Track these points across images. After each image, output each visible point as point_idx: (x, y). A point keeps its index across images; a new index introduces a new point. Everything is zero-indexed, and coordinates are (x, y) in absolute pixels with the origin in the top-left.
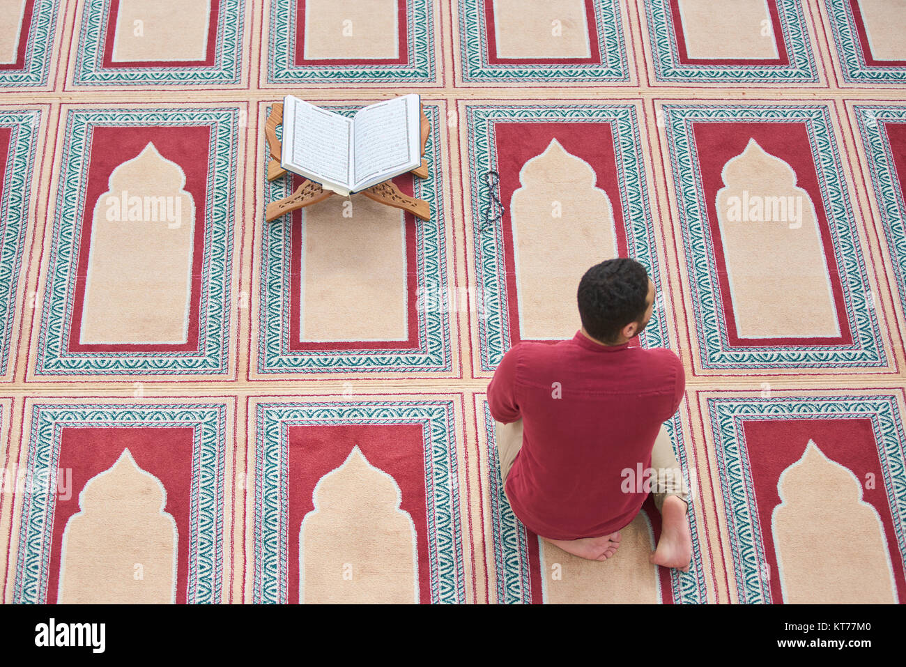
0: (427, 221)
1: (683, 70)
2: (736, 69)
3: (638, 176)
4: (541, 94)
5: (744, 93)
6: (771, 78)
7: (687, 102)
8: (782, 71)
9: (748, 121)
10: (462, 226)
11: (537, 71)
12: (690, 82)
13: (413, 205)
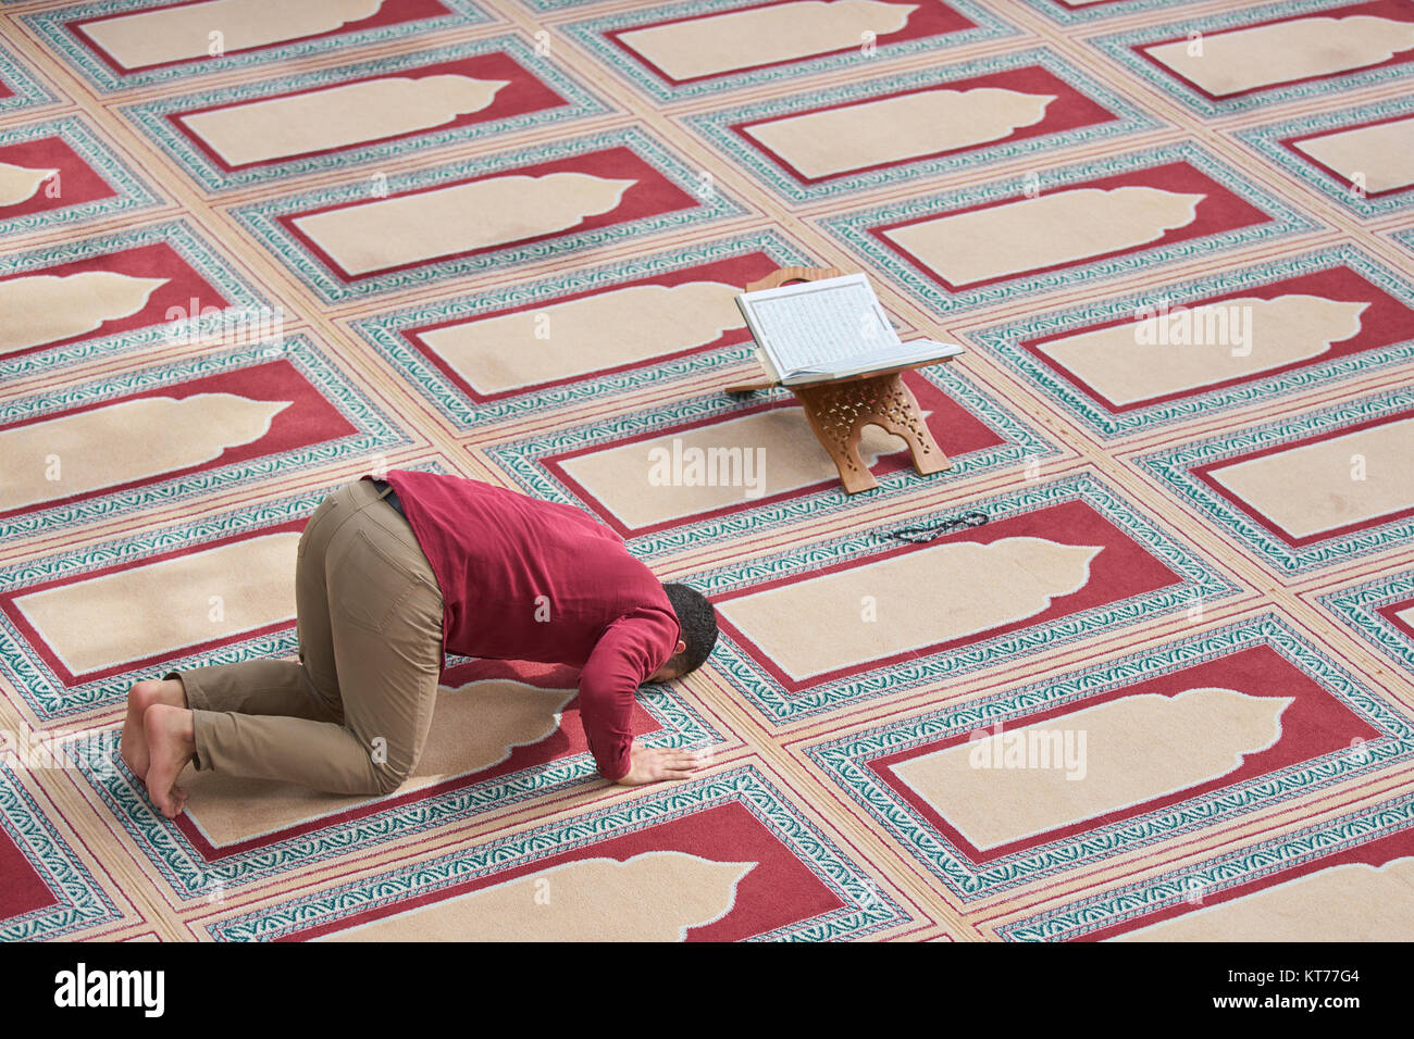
0: (847, 495)
1: (1365, 614)
3: (1108, 625)
4: (1179, 519)
5: (1380, 672)
7: (1301, 630)
9: (1326, 687)
11: (1219, 506)
12: (1349, 625)
13: (850, 467)
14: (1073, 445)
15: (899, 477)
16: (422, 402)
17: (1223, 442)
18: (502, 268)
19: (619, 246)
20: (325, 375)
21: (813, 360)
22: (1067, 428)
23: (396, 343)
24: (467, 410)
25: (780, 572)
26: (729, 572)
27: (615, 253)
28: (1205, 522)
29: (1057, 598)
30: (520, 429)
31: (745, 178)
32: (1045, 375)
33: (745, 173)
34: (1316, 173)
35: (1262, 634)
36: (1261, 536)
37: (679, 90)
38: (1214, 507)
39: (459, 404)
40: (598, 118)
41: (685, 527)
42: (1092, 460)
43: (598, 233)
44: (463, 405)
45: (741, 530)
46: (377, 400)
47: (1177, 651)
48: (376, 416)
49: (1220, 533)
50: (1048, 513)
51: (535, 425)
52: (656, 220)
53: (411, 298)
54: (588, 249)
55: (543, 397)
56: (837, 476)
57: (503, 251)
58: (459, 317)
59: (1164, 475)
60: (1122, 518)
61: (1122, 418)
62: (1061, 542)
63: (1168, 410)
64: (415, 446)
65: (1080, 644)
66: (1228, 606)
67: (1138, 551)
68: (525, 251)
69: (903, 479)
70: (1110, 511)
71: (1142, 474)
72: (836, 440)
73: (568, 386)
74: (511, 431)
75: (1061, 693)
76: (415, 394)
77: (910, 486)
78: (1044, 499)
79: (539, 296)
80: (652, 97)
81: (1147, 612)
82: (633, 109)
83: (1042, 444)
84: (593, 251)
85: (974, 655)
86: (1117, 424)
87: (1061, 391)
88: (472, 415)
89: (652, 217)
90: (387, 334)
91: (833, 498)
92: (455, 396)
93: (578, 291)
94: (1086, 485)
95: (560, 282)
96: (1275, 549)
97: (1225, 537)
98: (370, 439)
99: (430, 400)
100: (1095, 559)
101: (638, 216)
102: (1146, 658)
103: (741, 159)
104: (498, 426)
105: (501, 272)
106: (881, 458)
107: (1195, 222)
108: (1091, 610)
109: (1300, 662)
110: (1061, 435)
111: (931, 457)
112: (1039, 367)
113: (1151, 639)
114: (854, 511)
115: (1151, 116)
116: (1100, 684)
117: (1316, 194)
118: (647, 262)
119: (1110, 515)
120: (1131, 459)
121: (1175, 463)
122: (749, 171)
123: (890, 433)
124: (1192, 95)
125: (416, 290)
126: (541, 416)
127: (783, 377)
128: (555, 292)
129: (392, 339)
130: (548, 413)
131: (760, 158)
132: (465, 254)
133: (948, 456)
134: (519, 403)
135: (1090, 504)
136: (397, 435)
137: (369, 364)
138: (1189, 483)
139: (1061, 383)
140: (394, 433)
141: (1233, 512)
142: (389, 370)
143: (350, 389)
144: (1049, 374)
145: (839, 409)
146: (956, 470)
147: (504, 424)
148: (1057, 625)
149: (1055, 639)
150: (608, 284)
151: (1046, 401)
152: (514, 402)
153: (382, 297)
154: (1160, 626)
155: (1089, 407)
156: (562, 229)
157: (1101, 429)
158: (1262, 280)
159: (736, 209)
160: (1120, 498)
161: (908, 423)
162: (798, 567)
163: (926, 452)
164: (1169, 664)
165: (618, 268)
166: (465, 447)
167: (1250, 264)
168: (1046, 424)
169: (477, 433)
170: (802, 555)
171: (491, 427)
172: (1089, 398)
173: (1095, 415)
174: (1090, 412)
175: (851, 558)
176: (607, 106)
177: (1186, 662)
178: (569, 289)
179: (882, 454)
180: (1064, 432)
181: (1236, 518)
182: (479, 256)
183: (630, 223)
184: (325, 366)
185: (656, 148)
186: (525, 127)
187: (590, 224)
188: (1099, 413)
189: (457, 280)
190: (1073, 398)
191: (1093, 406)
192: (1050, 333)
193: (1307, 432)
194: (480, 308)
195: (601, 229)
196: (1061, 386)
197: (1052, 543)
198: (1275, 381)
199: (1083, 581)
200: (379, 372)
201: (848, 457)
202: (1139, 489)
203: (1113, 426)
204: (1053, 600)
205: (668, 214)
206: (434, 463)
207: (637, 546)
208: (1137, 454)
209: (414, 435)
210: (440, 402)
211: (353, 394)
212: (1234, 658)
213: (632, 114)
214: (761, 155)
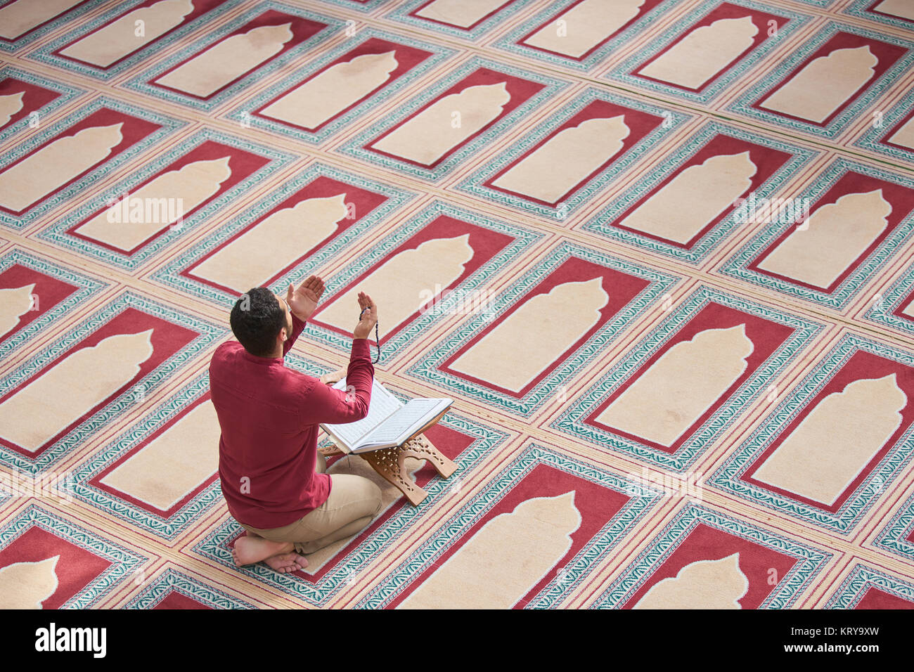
0: (415, 507)
1: (736, 484)
2: (784, 500)
3: (612, 542)
4: (601, 457)
5: (769, 519)
6: (808, 517)
7: (711, 507)
8: (822, 515)
9: (750, 539)
10: (437, 519)
11: (615, 440)
12: (733, 494)
13: (409, 489)
14: (512, 428)
15: (434, 484)
16: (134, 528)
17: (588, 396)
18: (117, 417)
19: (173, 378)
20: (65, 529)
21: (362, 431)
22: (502, 418)
23: (91, 492)
24: (164, 525)
25: (414, 574)
26: (386, 585)
27: (174, 385)
28: (615, 453)
29: (573, 534)
30: (203, 527)
31: (211, 306)
32: (466, 386)
33: (209, 303)
34: (516, 200)
35: (694, 517)
36: (650, 453)
37: (135, 257)
38: (613, 442)
39: (156, 523)
40: (102, 293)
41: (341, 562)
42: (530, 434)
43: (155, 373)
44: (159, 523)
45: (374, 553)
46: (107, 536)
47: (659, 545)
48: (114, 548)
49: (627, 458)
50: (529, 479)
51: (209, 522)
52: (181, 353)
53: (79, 456)
54: (157, 386)
55: (200, 500)
56: (403, 495)
57: (109, 405)
58: (115, 460)
59: (573, 430)
60: (571, 467)
61: (526, 400)
62: (551, 496)
63: (546, 385)
64: (151, 561)
65: (607, 560)
66: (664, 506)
67: (594, 486)
68: (122, 401)
69: (437, 484)
70: (562, 465)
71: (559, 433)
72: (395, 475)
73: (209, 487)
74: (198, 531)
75: (618, 597)
76: (126, 525)
77: (444, 488)
78: (522, 470)
79: (152, 429)
80: (122, 268)
81: (626, 526)
82: (118, 280)
83: (495, 433)
84: (161, 388)
85: (555, 589)
86: (526, 405)
87: (482, 393)
88: (169, 528)
89: (178, 352)
90: (82, 487)
91: (408, 512)
92: (151, 518)
93: (170, 418)
94: (537, 452)
95: (156, 415)
96: (663, 458)
97: (632, 460)
98: (121, 565)
99: (137, 525)
100: (575, 500)
101: (170, 353)
102: (646, 556)
103: (201, 294)
104: (189, 530)
105: (118, 420)
106: (416, 474)
107: (475, 254)
108: (596, 536)
109: (724, 528)
110: (500, 423)
111: (445, 466)
112: (459, 381)
113: (641, 542)
114: (426, 517)
115: (404, 190)
116: (634, 583)
117: (526, 214)
118: (196, 384)
119: (563, 467)
120: (549, 426)
121: (574, 420)
122: (210, 300)
123: (418, 459)
124: (417, 169)
125: (78, 450)
126: (209, 514)
127: (353, 449)
128: (158, 424)
129: (87, 490)
130: (211, 511)
131: (211, 290)
132: (90, 414)
133: (452, 460)
134: (189, 509)
135: (548, 464)
136: (135, 557)
137: (86, 512)
138: (589, 431)
139: (479, 388)
140: (132, 557)
141: (624, 441)
142: (100, 513)
143: (86, 534)
144: (468, 385)
145: (387, 456)
146: (462, 468)
147: (192, 527)
148: (585, 552)
149: (591, 563)
150: (184, 408)
151: (476, 403)
152: (187, 509)
153: (61, 462)
154: (639, 532)
155: (504, 399)
156: (132, 378)
157: (519, 411)
158: (537, 280)
159: (221, 330)
160: (561, 455)
161: (424, 449)
162: (422, 567)
163: (442, 463)
164: (660, 556)
165: (182, 394)
166: (179, 551)
167: (523, 272)
168: (489, 419)
169: (180, 539)
170: (417, 557)
171: (185, 533)
172: (500, 393)
173: (510, 403)
174: (506, 402)
175: (446, 550)
176: (101, 282)
177: (668, 551)
178: (165, 419)
179: (415, 471)
180: (500, 420)
181: (629, 445)
182: (98, 413)
183: (168, 360)
184: (60, 523)
185: (149, 303)
186: (64, 314)
187: (147, 368)
188: (512, 401)
189: (96, 435)
190: (472, 389)
191: (506, 398)
192: (449, 356)
193: (628, 374)
194: (123, 451)
195: (155, 370)
196: (479, 390)
197: (546, 498)
198: (587, 346)
199: (580, 519)
200: (96, 517)
201: (406, 484)
202: (567, 444)
203: (524, 407)
204: (572, 536)
205: (186, 346)
206: (170, 569)
207: (323, 585)
208: (549, 421)
209: (146, 555)
210: (144, 524)
211: (91, 537)
212: (691, 538)
213: (120, 283)
214: (210, 287)
